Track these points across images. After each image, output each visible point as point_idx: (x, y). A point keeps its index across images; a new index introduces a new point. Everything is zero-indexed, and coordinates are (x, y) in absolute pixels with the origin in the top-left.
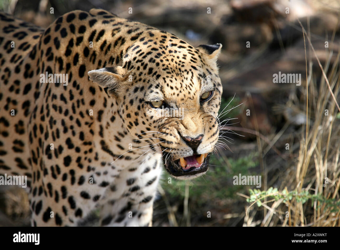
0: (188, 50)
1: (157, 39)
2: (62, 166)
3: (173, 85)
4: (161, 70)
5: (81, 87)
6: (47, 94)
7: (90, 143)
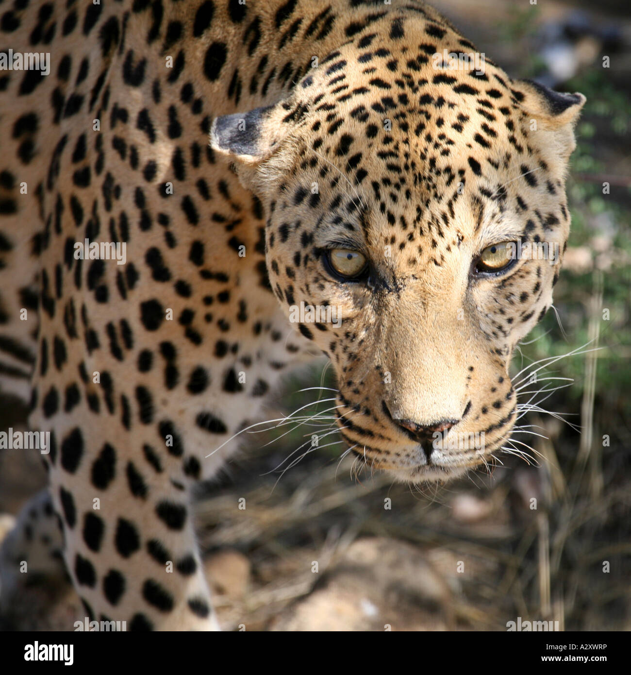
0: (480, 102)
1: (404, 50)
2: (136, 326)
3: (397, 210)
4: (374, 154)
5: (206, 108)
6: (98, 103)
7: (222, 278)
